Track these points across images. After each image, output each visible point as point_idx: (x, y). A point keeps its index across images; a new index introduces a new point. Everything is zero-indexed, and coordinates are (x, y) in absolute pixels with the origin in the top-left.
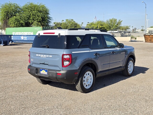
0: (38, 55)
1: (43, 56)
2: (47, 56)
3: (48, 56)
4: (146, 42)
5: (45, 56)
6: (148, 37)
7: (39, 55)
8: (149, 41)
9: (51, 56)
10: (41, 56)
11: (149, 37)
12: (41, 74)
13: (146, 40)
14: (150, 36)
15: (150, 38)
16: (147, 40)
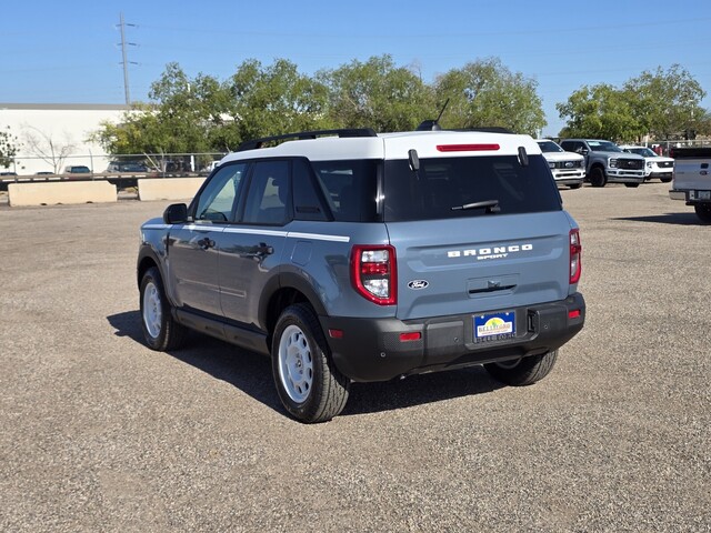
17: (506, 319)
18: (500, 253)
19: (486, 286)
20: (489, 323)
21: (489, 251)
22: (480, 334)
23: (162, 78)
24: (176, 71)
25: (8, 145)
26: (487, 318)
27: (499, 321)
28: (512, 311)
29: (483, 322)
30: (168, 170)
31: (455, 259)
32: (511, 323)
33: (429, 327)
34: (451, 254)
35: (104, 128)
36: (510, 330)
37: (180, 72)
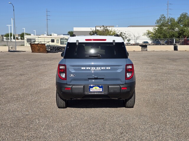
0: (84, 68)
1: (96, 69)
2: (102, 68)
3: (104, 68)
4: (33, 52)
5: (100, 68)
6: (35, 47)
7: (87, 68)
8: (37, 51)
9: (109, 68)
10: (91, 69)
11: (37, 46)
12: (92, 92)
13: (33, 50)
14: (39, 45)
15: (38, 48)
16: (35, 50)
17: (100, 87)
18: (98, 69)
19: (94, 78)
20: (94, 88)
21: (95, 68)
22: (91, 90)
23: (159, 18)
24: (163, 16)
25: (125, 36)
26: (93, 87)
27: (98, 88)
28: (101, 85)
29: (92, 87)
30: (166, 43)
31: (83, 70)
32: (102, 89)
33: (73, 87)
34: (82, 68)
35: (148, 32)
36: (101, 90)
37: (165, 17)
